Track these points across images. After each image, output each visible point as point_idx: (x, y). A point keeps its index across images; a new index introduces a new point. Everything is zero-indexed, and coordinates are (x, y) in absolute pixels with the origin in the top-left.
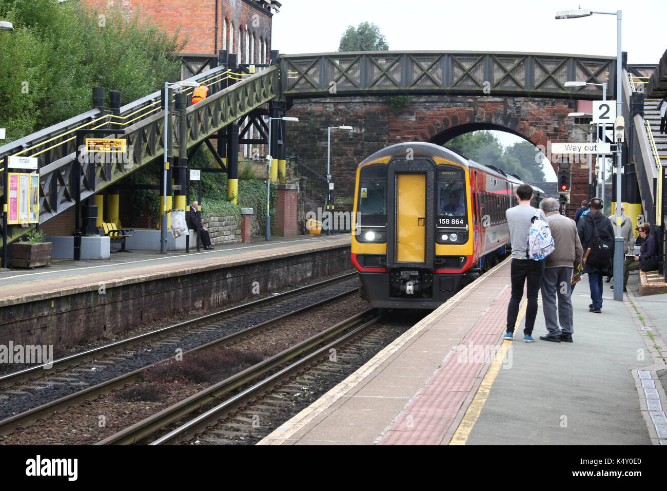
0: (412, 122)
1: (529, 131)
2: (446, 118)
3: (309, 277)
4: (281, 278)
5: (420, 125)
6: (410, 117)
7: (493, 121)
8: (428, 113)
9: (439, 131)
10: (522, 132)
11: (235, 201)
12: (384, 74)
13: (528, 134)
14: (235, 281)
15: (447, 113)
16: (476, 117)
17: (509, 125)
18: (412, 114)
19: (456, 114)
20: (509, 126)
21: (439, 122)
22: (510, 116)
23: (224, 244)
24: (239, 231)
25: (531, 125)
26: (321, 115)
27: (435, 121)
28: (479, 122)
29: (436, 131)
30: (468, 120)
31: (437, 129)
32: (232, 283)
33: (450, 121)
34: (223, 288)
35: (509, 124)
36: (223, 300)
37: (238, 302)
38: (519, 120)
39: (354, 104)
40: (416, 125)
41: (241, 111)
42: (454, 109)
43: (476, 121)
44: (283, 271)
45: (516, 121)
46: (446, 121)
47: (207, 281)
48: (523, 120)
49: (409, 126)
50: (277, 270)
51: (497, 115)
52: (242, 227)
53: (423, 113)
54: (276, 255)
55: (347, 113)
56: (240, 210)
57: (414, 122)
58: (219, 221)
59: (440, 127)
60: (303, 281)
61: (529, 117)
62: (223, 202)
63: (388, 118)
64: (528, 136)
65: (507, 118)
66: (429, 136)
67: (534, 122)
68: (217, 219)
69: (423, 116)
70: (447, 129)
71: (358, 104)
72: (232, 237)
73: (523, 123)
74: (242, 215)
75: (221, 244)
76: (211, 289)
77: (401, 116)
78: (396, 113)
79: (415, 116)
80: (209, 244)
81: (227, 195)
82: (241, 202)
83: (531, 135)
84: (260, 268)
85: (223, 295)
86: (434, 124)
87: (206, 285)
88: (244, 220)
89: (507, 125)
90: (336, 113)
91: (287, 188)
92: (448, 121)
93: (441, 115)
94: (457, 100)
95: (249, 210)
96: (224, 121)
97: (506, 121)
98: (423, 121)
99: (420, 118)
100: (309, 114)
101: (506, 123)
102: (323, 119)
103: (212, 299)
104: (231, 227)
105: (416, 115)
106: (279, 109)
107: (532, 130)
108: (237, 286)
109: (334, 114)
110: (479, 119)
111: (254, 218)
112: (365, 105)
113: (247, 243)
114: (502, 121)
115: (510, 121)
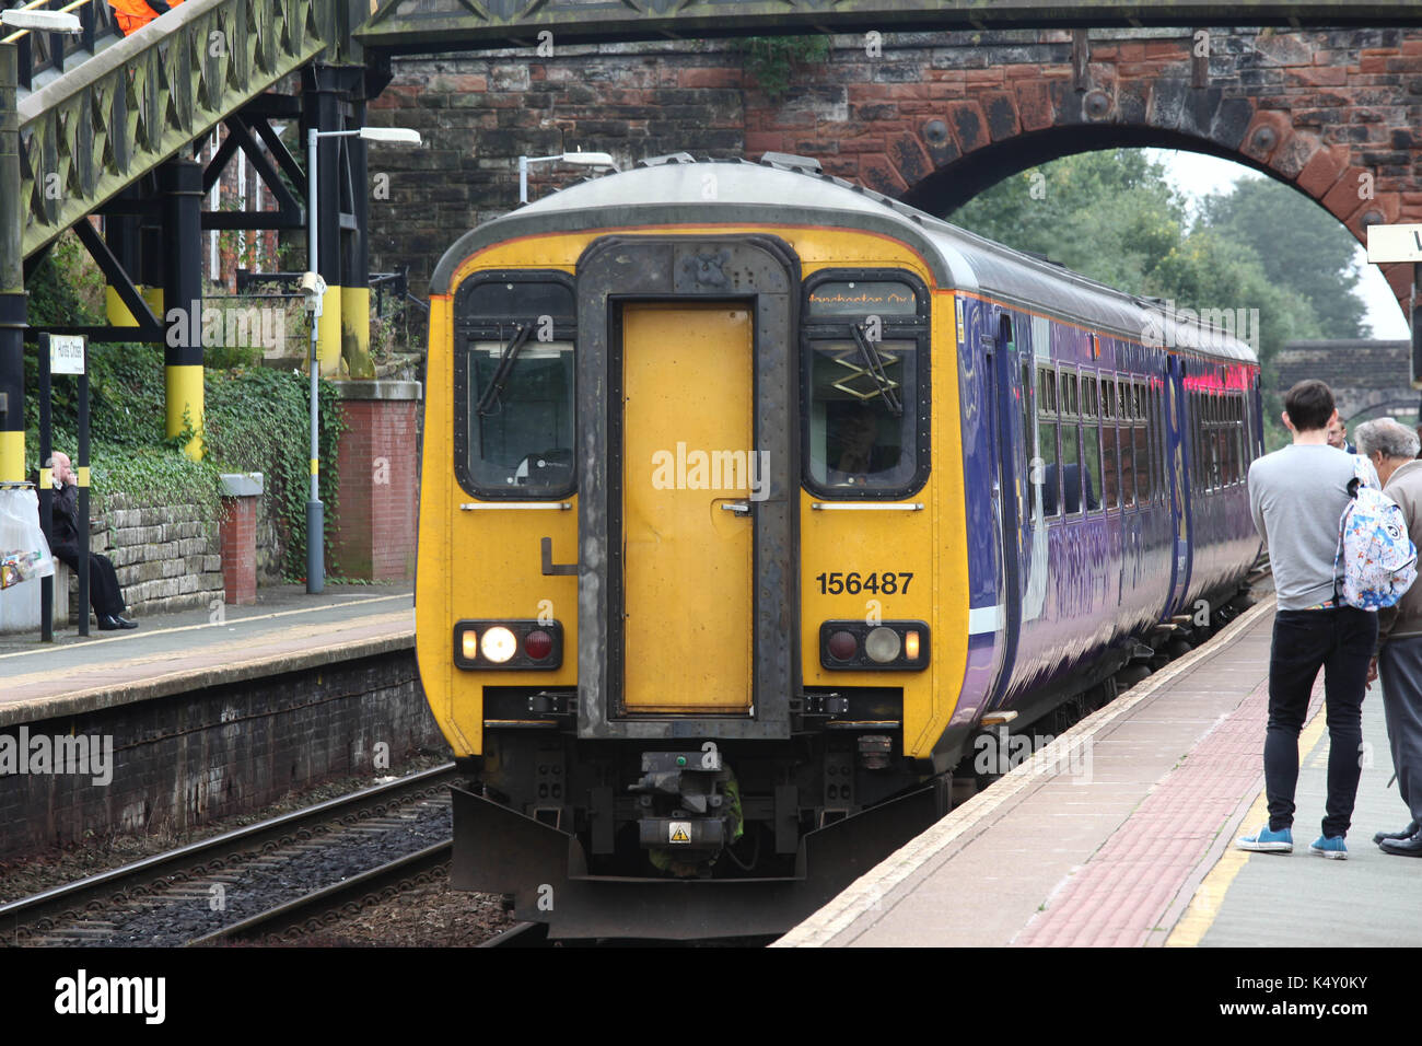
0: (835, 125)
1: (1293, 147)
2: (965, 111)
4: (396, 725)
5: (864, 138)
6: (826, 107)
7: (1152, 114)
8: (896, 90)
9: (940, 159)
10: (1264, 154)
11: (194, 450)
13: (1292, 161)
14: (248, 735)
15: (968, 90)
16: (1084, 99)
17: (1213, 128)
18: (833, 96)
19: (1007, 90)
20: (1213, 131)
21: (939, 125)
22: (1215, 93)
23: (163, 608)
24: (214, 561)
25: (1302, 124)
27: (923, 122)
28: (1097, 119)
29: (928, 159)
30: (1052, 115)
31: (933, 153)
32: (240, 742)
33: (983, 121)
34: (209, 759)
35: (1215, 123)
38: (1254, 105)
39: (608, 64)
40: (849, 137)
41: (207, 108)
42: (998, 71)
43: (1084, 116)
45: (1240, 114)
46: (965, 120)
47: (159, 734)
48: (1267, 105)
49: (824, 141)
51: (1167, 91)
52: (226, 545)
53: (878, 92)
55: (584, 99)
56: (217, 480)
57: (846, 126)
58: (146, 523)
59: (945, 143)
61: (1294, 93)
62: (149, 451)
63: (744, 117)
64: (1289, 169)
65: (1204, 100)
66: (900, 181)
67: (1313, 115)
68: (137, 515)
69: (878, 102)
70: (972, 148)
71: (625, 64)
72: (192, 581)
73: (1269, 119)
74: (224, 498)
75: (153, 610)
77: (791, 104)
78: (773, 93)
79: (845, 105)
80: (121, 606)
81: (165, 427)
82: (214, 452)
83: (1299, 163)
86: (920, 134)
87: (157, 747)
88: (233, 517)
89: (1208, 130)
90: (539, 98)
91: (377, 395)
92: (975, 118)
93: (949, 95)
94: (1011, 38)
95: (248, 482)
96: (147, 149)
97: (1201, 111)
98: (879, 123)
99: (865, 110)
101: (1202, 120)
102: (490, 121)
103: (175, 797)
104: (188, 546)
105: (852, 98)
106: (341, 97)
107: (1306, 144)
108: (256, 754)
109: (532, 103)
110: (1095, 109)
111: (261, 509)
112: (651, 64)
113: (247, 604)
114: (1185, 113)
115: (1217, 113)
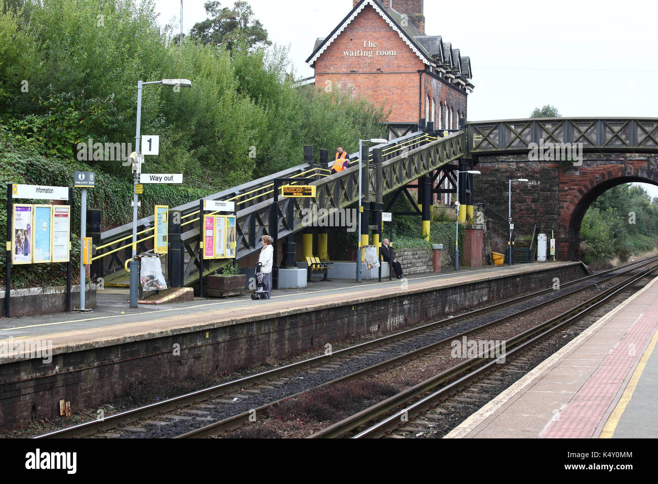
0: (577, 176)
2: (603, 173)
3: (486, 301)
4: (458, 303)
5: (583, 178)
6: (575, 172)
7: (640, 175)
8: (589, 169)
9: (598, 183)
11: (428, 239)
12: (550, 136)
14: (412, 307)
15: (603, 169)
16: (626, 172)
18: (577, 170)
19: (611, 169)
20: (652, 178)
21: (597, 176)
22: (652, 171)
23: (417, 273)
24: (431, 263)
26: (506, 171)
27: (595, 176)
28: (629, 175)
30: (620, 175)
31: (596, 182)
32: (409, 309)
33: (606, 175)
34: (399, 313)
36: (400, 323)
37: (415, 325)
39: (532, 163)
40: (580, 179)
41: (433, 165)
42: (609, 166)
43: (626, 175)
44: (460, 297)
45: (657, 175)
46: (603, 175)
47: (383, 308)
49: (574, 179)
50: (454, 296)
51: (643, 170)
52: (434, 260)
53: (585, 169)
54: (452, 283)
55: (527, 170)
56: (432, 246)
57: (579, 176)
58: (412, 255)
59: (599, 180)
60: (479, 305)
62: (418, 239)
63: (559, 174)
65: (650, 172)
66: (590, 187)
68: (410, 253)
69: (585, 171)
70: (604, 181)
71: (535, 163)
72: (425, 267)
74: (433, 249)
75: (413, 274)
76: (388, 314)
77: (568, 171)
78: (565, 169)
81: (422, 234)
82: (434, 240)
84: (437, 295)
85: (400, 319)
86: (594, 178)
87: (382, 311)
88: (435, 254)
89: (650, 178)
90: (518, 169)
91: (473, 228)
93: (599, 170)
94: (612, 159)
95: (439, 246)
96: (417, 174)
97: (649, 174)
98: (585, 175)
99: (583, 173)
100: (497, 170)
101: (649, 176)
102: (508, 174)
103: (388, 323)
104: (424, 260)
105: (580, 170)
106: (467, 165)
108: (414, 311)
109: (516, 170)
110: (629, 173)
111: (447, 251)
112: (540, 163)
113: (438, 273)
114: (646, 174)
115: (652, 175)
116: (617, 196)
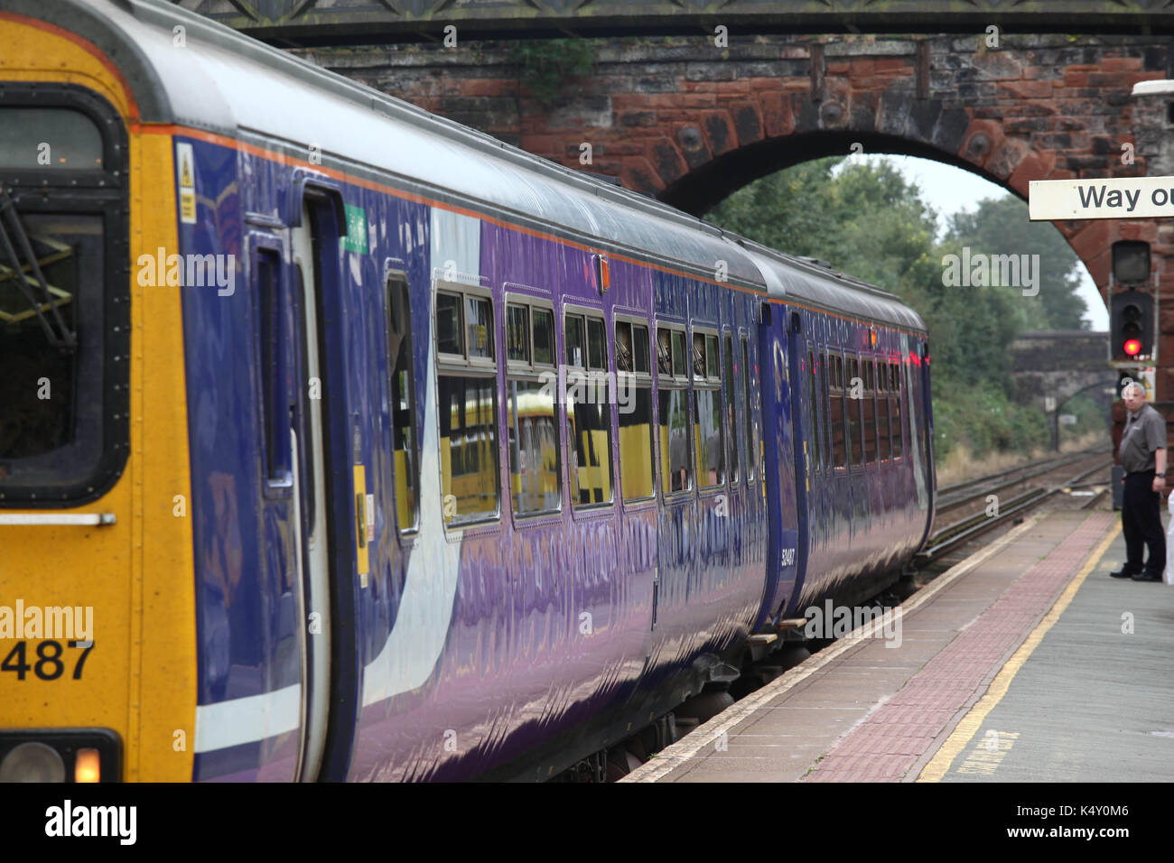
0: (601, 131)
1: (1005, 153)
2: (715, 118)
5: (626, 142)
6: (593, 115)
7: (880, 122)
8: (654, 99)
9: (694, 162)
10: (979, 158)
13: (1004, 165)
15: (719, 100)
16: (820, 109)
17: (935, 134)
18: (599, 106)
19: (753, 101)
20: (934, 139)
21: (693, 131)
22: (937, 103)
25: (1013, 132)
27: (679, 129)
28: (832, 126)
29: (683, 161)
30: (792, 122)
31: (687, 156)
33: (731, 128)
35: (936, 130)
38: (971, 116)
39: (400, 74)
40: (613, 141)
42: (744, 84)
43: (821, 124)
45: (959, 122)
46: (715, 128)
48: (982, 115)
51: (894, 102)
53: (637, 101)
57: (609, 132)
59: (698, 148)
61: (1006, 104)
63: (520, 122)
64: (1002, 172)
65: (926, 111)
66: (659, 182)
67: (1022, 124)
69: (638, 110)
70: (721, 152)
71: (414, 74)
73: (984, 127)
77: (562, 111)
78: (545, 100)
79: (609, 113)
83: (1011, 166)
86: (676, 140)
89: (929, 136)
92: (724, 124)
93: (701, 105)
94: (755, 54)
97: (924, 125)
98: (640, 129)
99: (627, 117)
101: (925, 128)
105: (616, 106)
107: (1016, 149)
110: (830, 117)
112: (436, 75)
114: (910, 121)
115: (938, 122)
116: (778, 211)
